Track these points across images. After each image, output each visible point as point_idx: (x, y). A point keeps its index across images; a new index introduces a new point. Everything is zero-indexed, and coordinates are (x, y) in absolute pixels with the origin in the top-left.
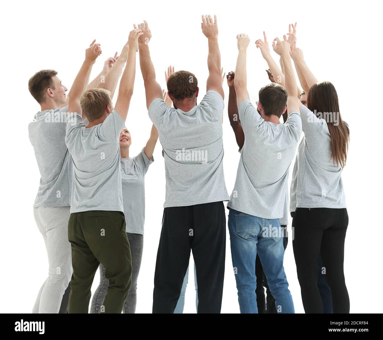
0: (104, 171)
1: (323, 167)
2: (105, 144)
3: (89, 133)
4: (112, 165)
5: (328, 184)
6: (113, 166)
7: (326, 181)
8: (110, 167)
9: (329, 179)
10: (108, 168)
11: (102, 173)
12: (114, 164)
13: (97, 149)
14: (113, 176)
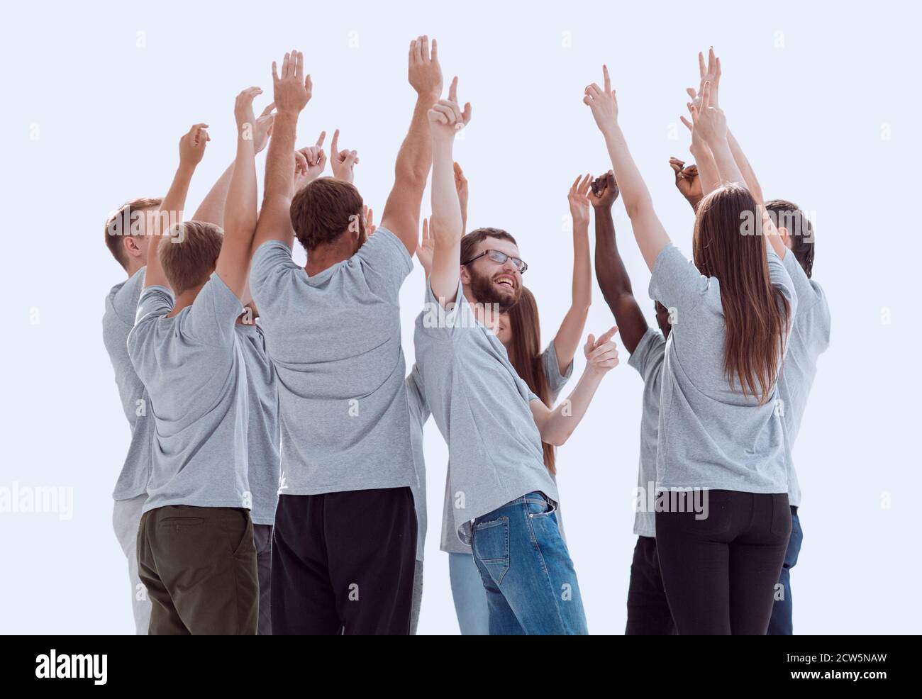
0: (201, 416)
1: (711, 395)
2: (197, 354)
3: (168, 328)
4: (218, 401)
5: (729, 435)
6: (220, 403)
7: (722, 429)
8: (214, 405)
9: (729, 422)
10: (210, 409)
11: (196, 420)
12: (224, 397)
13: (181, 365)
14: (220, 427)
